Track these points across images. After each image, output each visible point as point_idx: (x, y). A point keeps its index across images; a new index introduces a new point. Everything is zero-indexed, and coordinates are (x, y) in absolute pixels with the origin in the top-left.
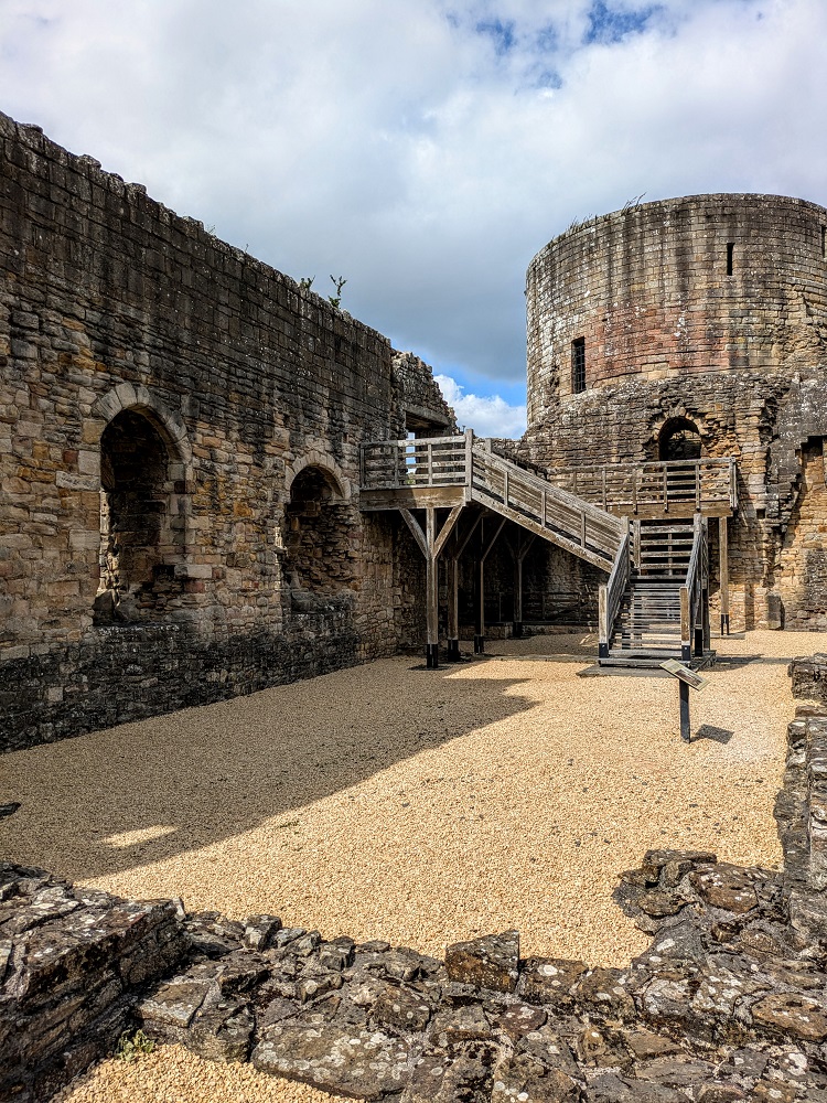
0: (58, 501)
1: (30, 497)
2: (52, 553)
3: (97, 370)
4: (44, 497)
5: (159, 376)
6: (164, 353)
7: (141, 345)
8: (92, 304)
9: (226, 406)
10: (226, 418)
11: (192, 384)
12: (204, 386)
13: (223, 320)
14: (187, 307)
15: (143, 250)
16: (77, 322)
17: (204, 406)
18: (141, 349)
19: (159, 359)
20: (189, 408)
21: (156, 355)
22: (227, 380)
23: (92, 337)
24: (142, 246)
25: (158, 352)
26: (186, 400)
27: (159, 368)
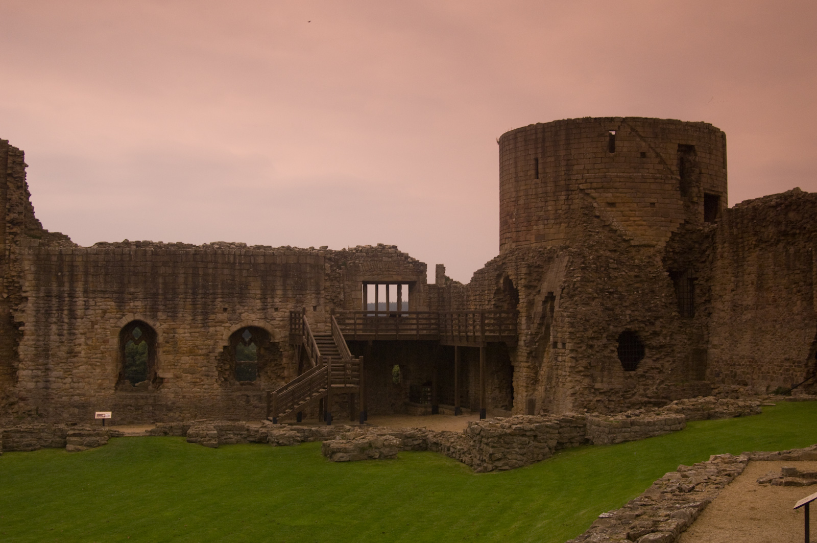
0: (101, 355)
1: (91, 355)
2: (98, 370)
3: (117, 312)
4: (96, 354)
5: (146, 308)
6: (148, 299)
7: (137, 299)
8: (115, 292)
9: (183, 312)
10: (183, 316)
11: (163, 307)
12: (170, 306)
13: (181, 280)
14: (161, 280)
15: (138, 268)
16: (109, 299)
17: (170, 314)
18: (137, 301)
19: (146, 302)
20: (162, 316)
21: (145, 301)
22: (184, 302)
23: (115, 302)
24: (137, 266)
25: (146, 300)
26: (160, 314)
27: (145, 305)
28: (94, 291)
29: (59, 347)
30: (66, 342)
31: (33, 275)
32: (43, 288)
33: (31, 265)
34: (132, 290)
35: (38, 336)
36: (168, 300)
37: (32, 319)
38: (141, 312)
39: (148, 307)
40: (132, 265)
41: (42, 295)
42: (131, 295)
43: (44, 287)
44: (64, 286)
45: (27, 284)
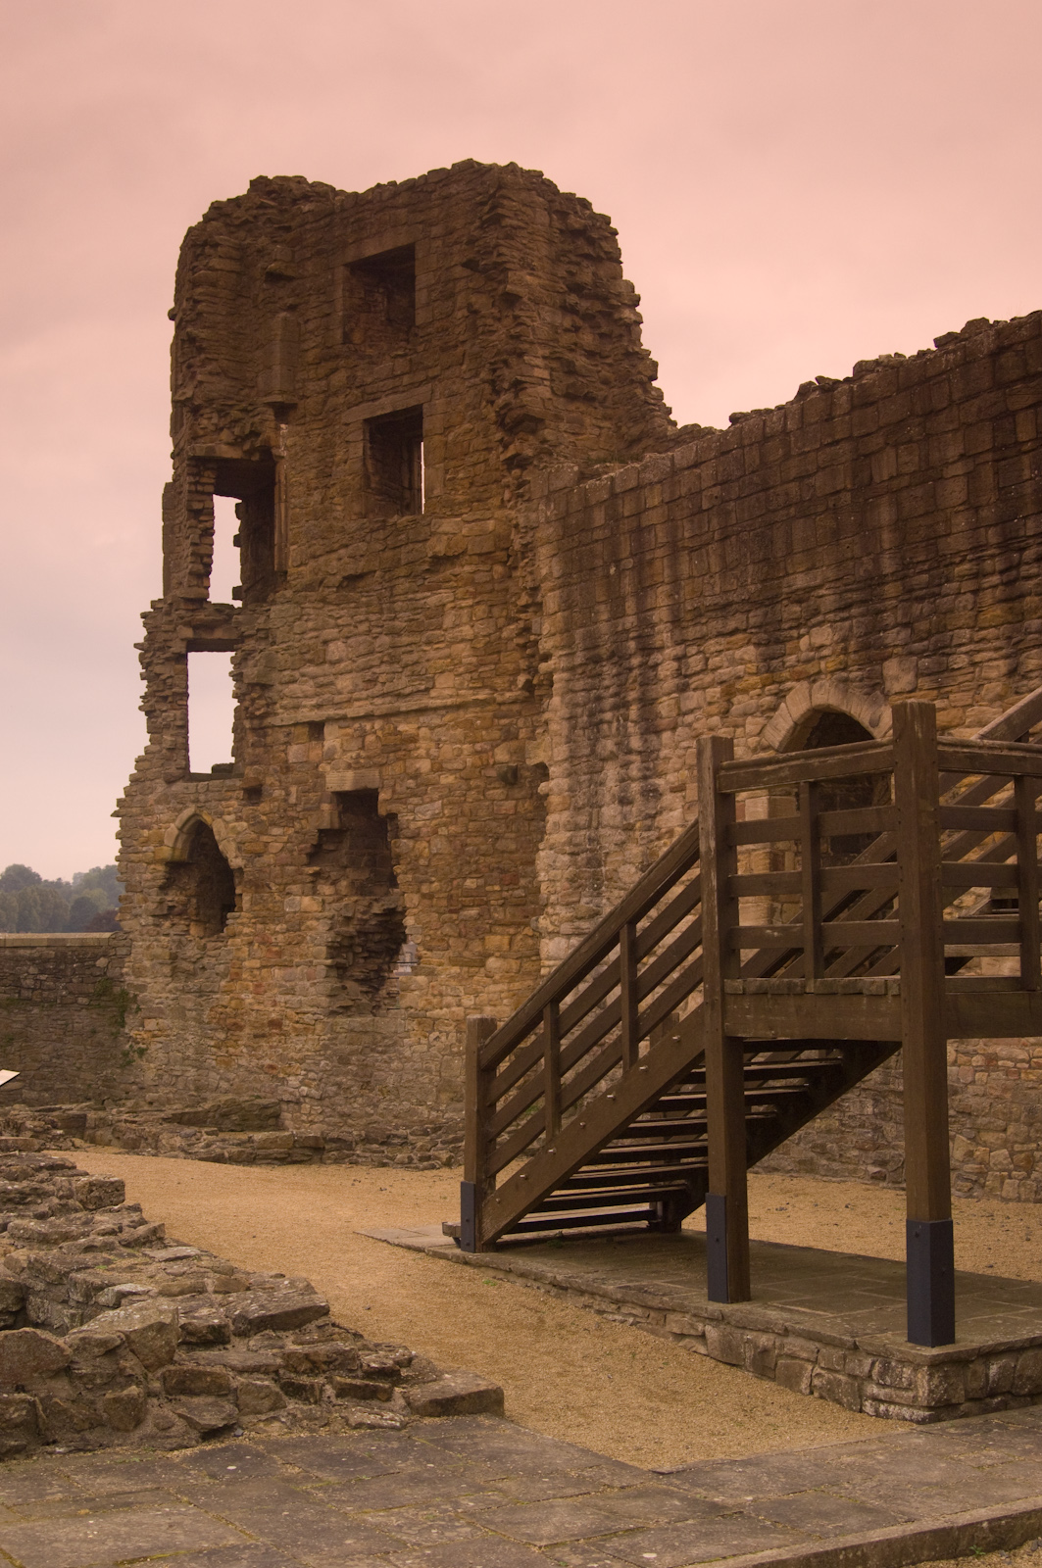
3: (764, 686)
5: (845, 651)
6: (854, 611)
7: (820, 618)
8: (753, 603)
9: (971, 641)
10: (974, 664)
11: (904, 634)
12: (923, 626)
13: (955, 491)
14: (885, 514)
15: (812, 481)
16: (740, 636)
17: (926, 662)
18: (820, 624)
19: (847, 624)
20: (897, 678)
21: (843, 620)
22: (975, 592)
23: (758, 645)
24: (810, 476)
25: (845, 614)
26: (891, 668)
27: (845, 639)
28: (698, 613)
29: (621, 844)
30: (638, 825)
31: (557, 592)
32: (579, 634)
33: (554, 555)
34: (800, 581)
35: (578, 809)
36: (920, 599)
37: (561, 751)
38: (832, 672)
39: (853, 645)
40: (793, 473)
41: (579, 659)
42: (799, 602)
43: (582, 630)
44: (624, 615)
45: (546, 628)
